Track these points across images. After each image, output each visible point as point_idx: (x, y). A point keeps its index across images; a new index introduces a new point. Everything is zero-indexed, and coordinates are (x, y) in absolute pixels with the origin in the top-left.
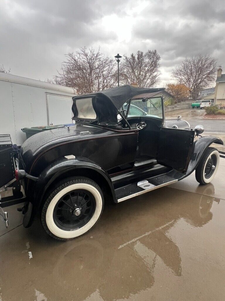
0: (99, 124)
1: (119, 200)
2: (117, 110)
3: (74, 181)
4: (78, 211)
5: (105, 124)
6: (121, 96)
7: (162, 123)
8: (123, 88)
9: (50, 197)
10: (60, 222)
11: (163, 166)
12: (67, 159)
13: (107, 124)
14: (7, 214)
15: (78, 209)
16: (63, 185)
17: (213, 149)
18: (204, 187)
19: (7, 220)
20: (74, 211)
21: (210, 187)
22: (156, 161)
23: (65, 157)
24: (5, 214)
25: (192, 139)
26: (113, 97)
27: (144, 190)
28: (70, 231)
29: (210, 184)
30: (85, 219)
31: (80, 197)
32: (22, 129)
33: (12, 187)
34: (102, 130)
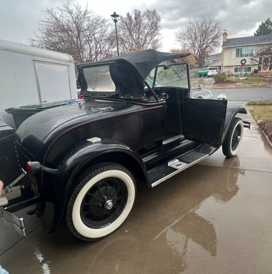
0: (122, 97)
1: (153, 185)
2: (144, 80)
3: (102, 168)
4: (110, 203)
5: (129, 97)
6: (146, 62)
7: (188, 94)
8: (148, 53)
9: (75, 192)
10: (88, 219)
11: (191, 142)
12: (91, 143)
13: (132, 97)
14: (23, 220)
15: (109, 201)
16: (90, 175)
17: (238, 119)
18: (230, 160)
19: (23, 229)
20: (105, 204)
21: (235, 160)
22: (183, 136)
23: (88, 140)
24: (21, 220)
25: (224, 109)
26: (138, 64)
27: (177, 170)
28: (101, 228)
29: (235, 156)
30: (116, 212)
31: (109, 187)
32: (6, 110)
33: (19, 186)
34: (125, 104)
